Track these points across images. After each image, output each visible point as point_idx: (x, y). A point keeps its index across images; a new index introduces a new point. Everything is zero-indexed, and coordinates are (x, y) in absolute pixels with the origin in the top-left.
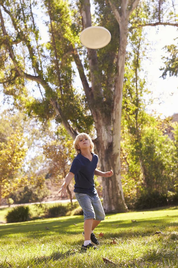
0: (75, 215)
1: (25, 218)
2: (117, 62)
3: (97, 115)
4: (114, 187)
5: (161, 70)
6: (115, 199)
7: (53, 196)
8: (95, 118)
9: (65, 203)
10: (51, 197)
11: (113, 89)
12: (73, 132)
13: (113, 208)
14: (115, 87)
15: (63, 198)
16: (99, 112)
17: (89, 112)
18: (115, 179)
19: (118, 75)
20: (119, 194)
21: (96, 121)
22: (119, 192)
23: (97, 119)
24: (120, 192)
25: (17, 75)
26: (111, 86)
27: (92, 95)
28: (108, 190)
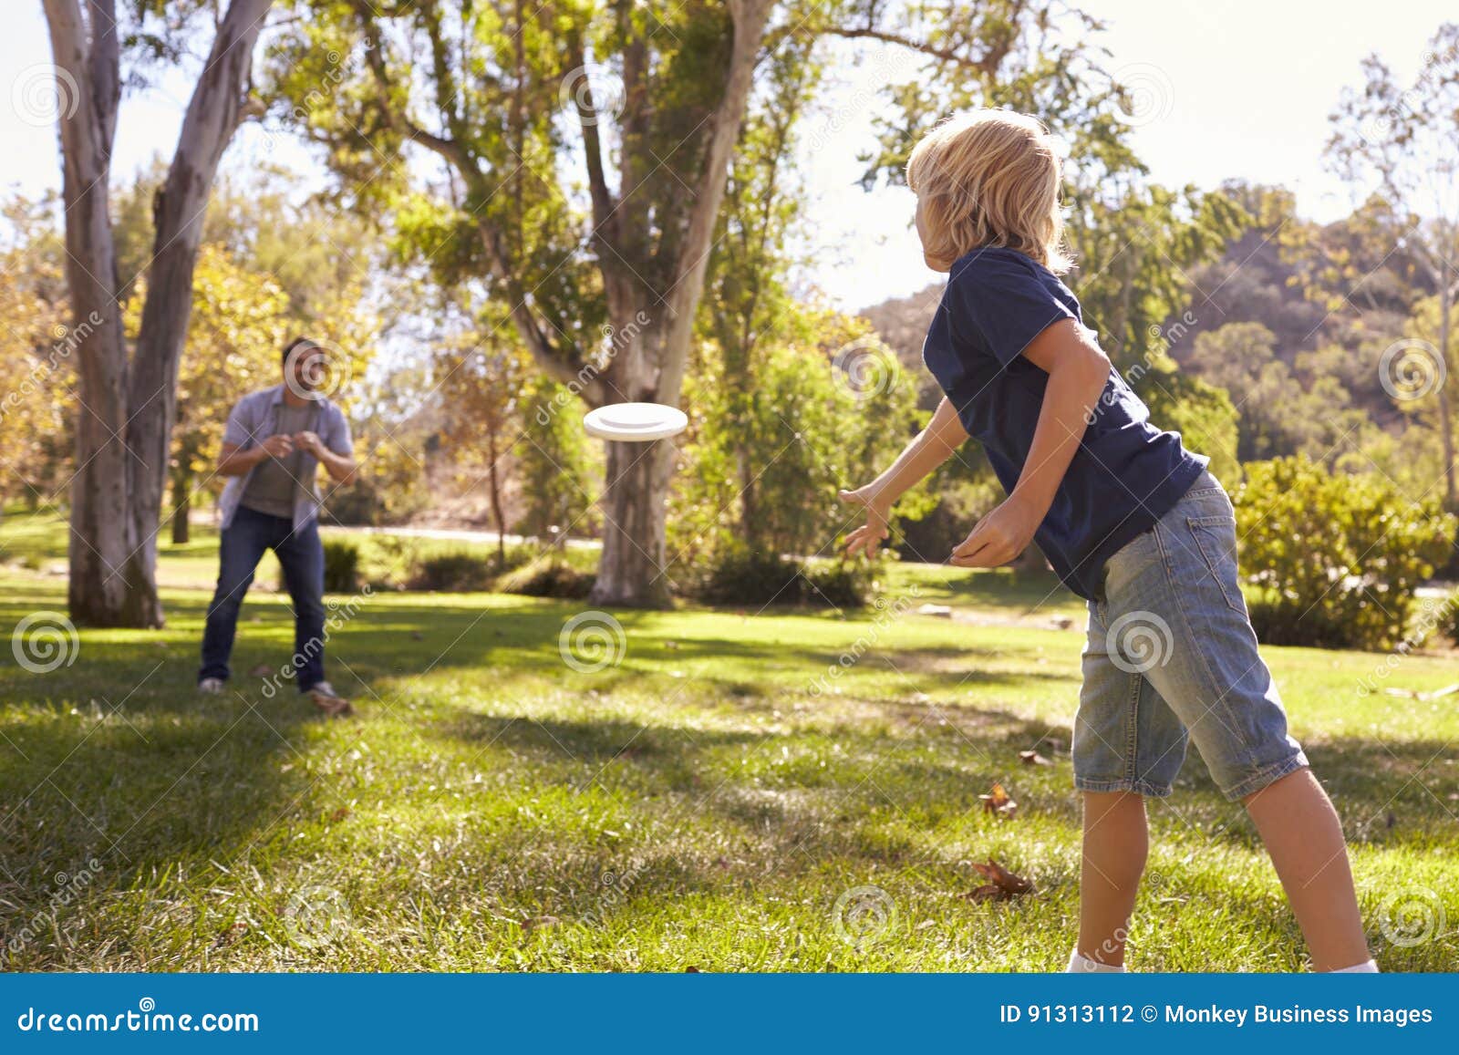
0: (509, 591)
1: (341, 583)
2: (711, 142)
3: (621, 295)
4: (639, 527)
5: (862, 159)
6: (638, 564)
7: (444, 515)
8: (612, 306)
9: (481, 543)
10: (436, 518)
11: (683, 223)
12: (536, 335)
13: (628, 591)
14: (691, 218)
15: (477, 524)
16: (630, 290)
17: (597, 281)
18: (647, 501)
19: (706, 184)
20: (652, 552)
21: (615, 313)
22: (652, 543)
23: (620, 308)
24: (657, 546)
25: (383, 123)
26: (680, 213)
27: (615, 230)
28: (620, 534)
